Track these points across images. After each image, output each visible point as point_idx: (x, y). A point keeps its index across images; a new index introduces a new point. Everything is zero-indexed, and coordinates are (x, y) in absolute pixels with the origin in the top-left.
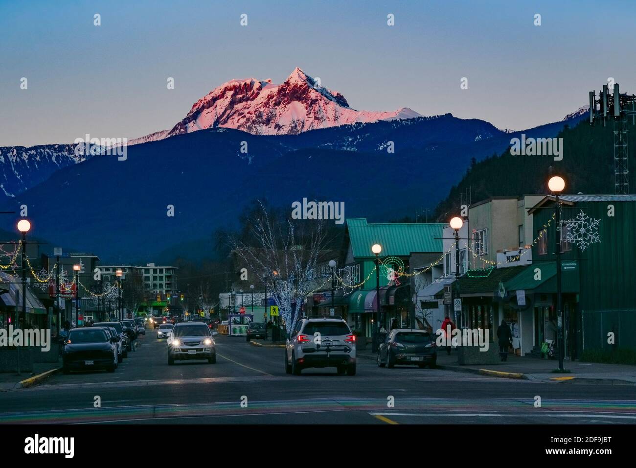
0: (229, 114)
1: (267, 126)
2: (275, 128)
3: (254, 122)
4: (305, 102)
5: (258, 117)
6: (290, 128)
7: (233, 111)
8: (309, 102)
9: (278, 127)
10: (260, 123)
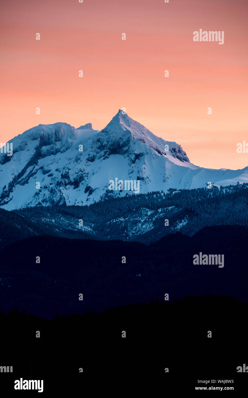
0: (31, 171)
1: (76, 189)
2: (86, 192)
3: (59, 184)
4: (128, 156)
5: (63, 176)
6: (105, 192)
7: (37, 167)
8: (133, 157)
9: (89, 190)
10: (66, 185)
